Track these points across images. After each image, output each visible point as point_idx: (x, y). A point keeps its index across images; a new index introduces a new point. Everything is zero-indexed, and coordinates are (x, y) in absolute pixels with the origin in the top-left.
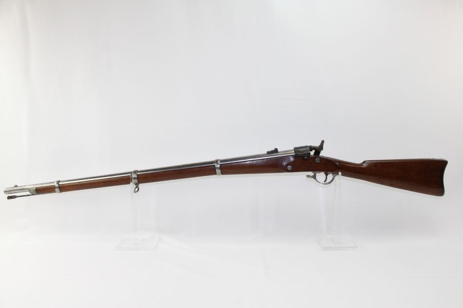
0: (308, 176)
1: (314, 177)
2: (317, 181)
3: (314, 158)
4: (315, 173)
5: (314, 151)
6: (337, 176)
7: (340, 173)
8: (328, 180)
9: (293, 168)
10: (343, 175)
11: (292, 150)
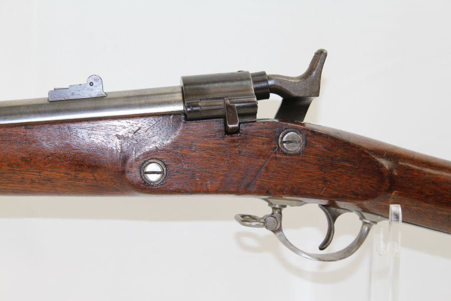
0: (245, 219)
1: (274, 224)
2: (286, 242)
3: (272, 132)
4: (278, 202)
5: (276, 100)
6: (383, 224)
7: (396, 209)
8: (340, 243)
9: (166, 173)
10: (410, 218)
11: (170, 92)
